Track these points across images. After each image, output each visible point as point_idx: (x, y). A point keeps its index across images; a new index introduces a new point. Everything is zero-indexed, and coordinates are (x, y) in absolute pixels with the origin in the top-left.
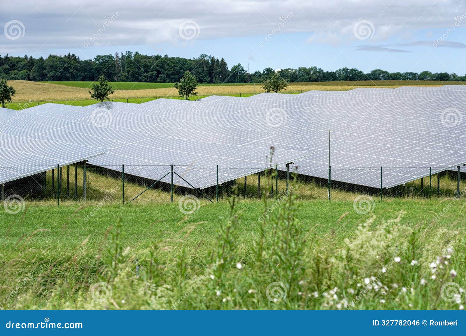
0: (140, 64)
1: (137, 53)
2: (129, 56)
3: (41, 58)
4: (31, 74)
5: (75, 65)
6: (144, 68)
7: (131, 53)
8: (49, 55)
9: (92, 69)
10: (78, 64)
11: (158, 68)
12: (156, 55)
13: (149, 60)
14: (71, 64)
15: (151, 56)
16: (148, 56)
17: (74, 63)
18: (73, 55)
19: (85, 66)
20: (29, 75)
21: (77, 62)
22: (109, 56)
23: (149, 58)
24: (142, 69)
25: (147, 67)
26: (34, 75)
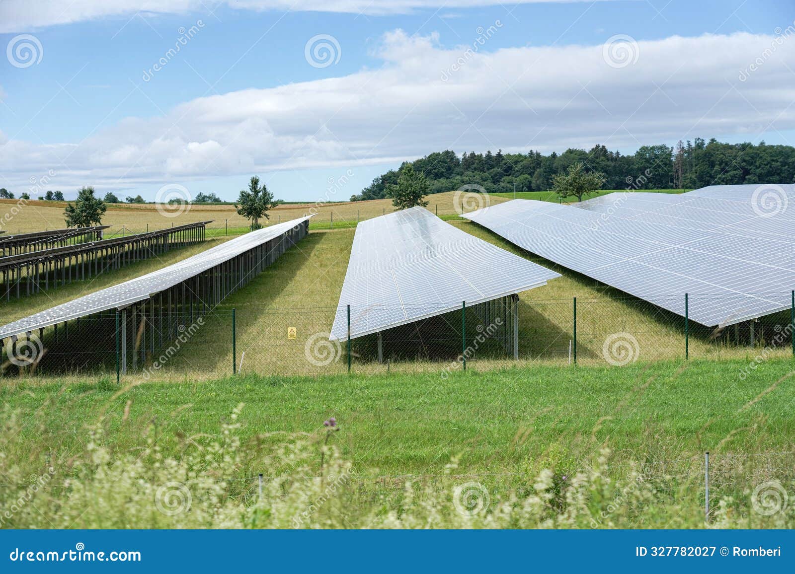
0: (712, 159)
1: (713, 140)
2: (700, 146)
3: (554, 155)
4: (534, 181)
5: (603, 164)
6: (720, 165)
7: (703, 140)
8: (567, 149)
9: (632, 169)
10: (610, 163)
11: (744, 164)
12: (742, 143)
13: (730, 151)
14: (597, 163)
15: (734, 144)
16: (730, 144)
17: (602, 160)
18: (604, 147)
19: (620, 165)
20: (530, 182)
21: (608, 160)
22: (661, 148)
23: (731, 147)
24: (717, 168)
25: (726, 164)
26: (538, 182)
